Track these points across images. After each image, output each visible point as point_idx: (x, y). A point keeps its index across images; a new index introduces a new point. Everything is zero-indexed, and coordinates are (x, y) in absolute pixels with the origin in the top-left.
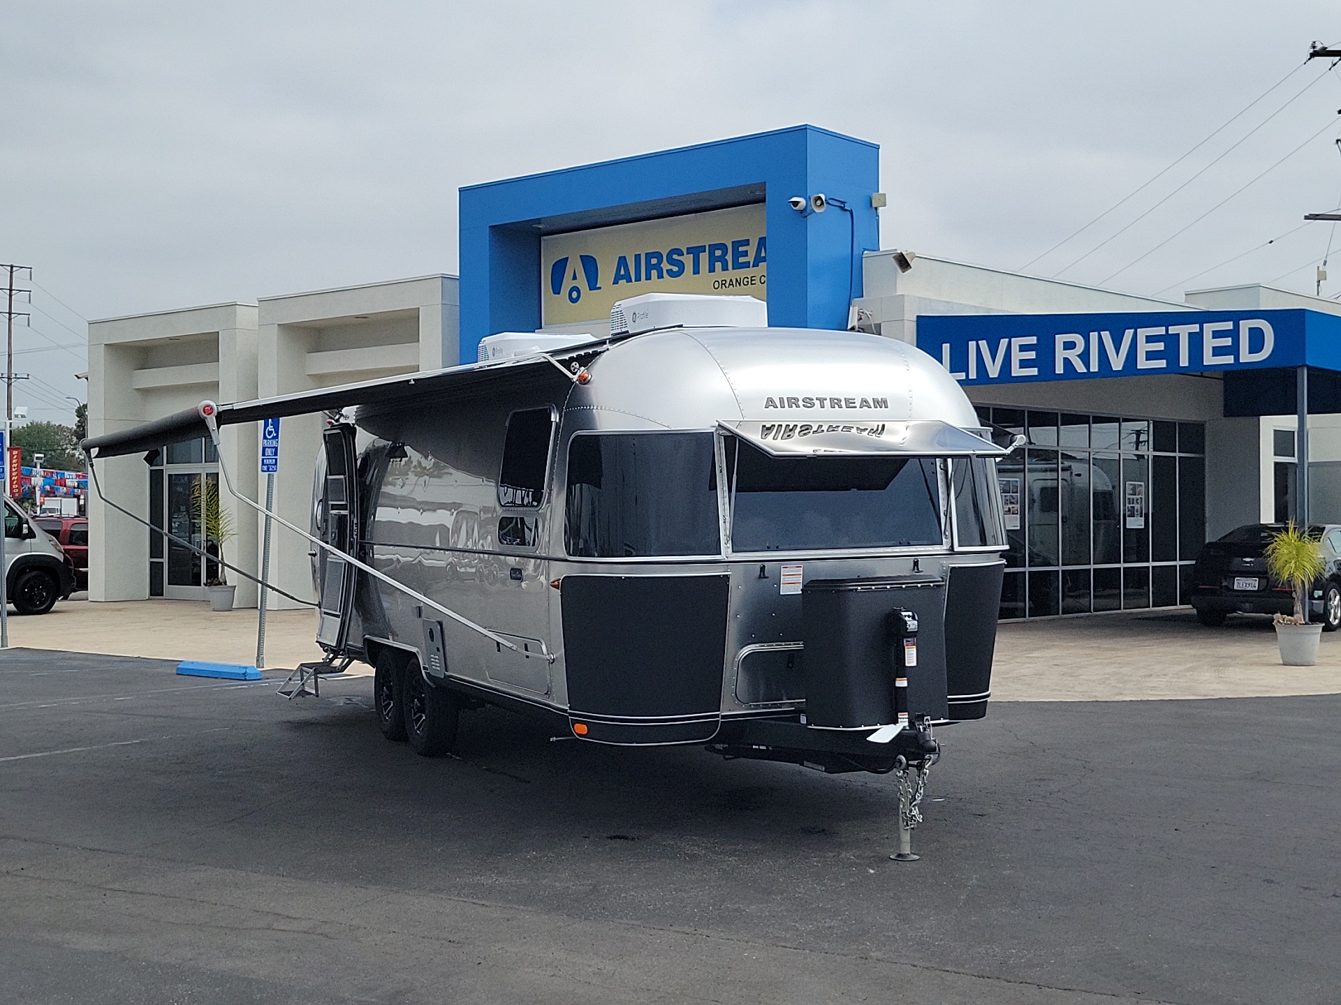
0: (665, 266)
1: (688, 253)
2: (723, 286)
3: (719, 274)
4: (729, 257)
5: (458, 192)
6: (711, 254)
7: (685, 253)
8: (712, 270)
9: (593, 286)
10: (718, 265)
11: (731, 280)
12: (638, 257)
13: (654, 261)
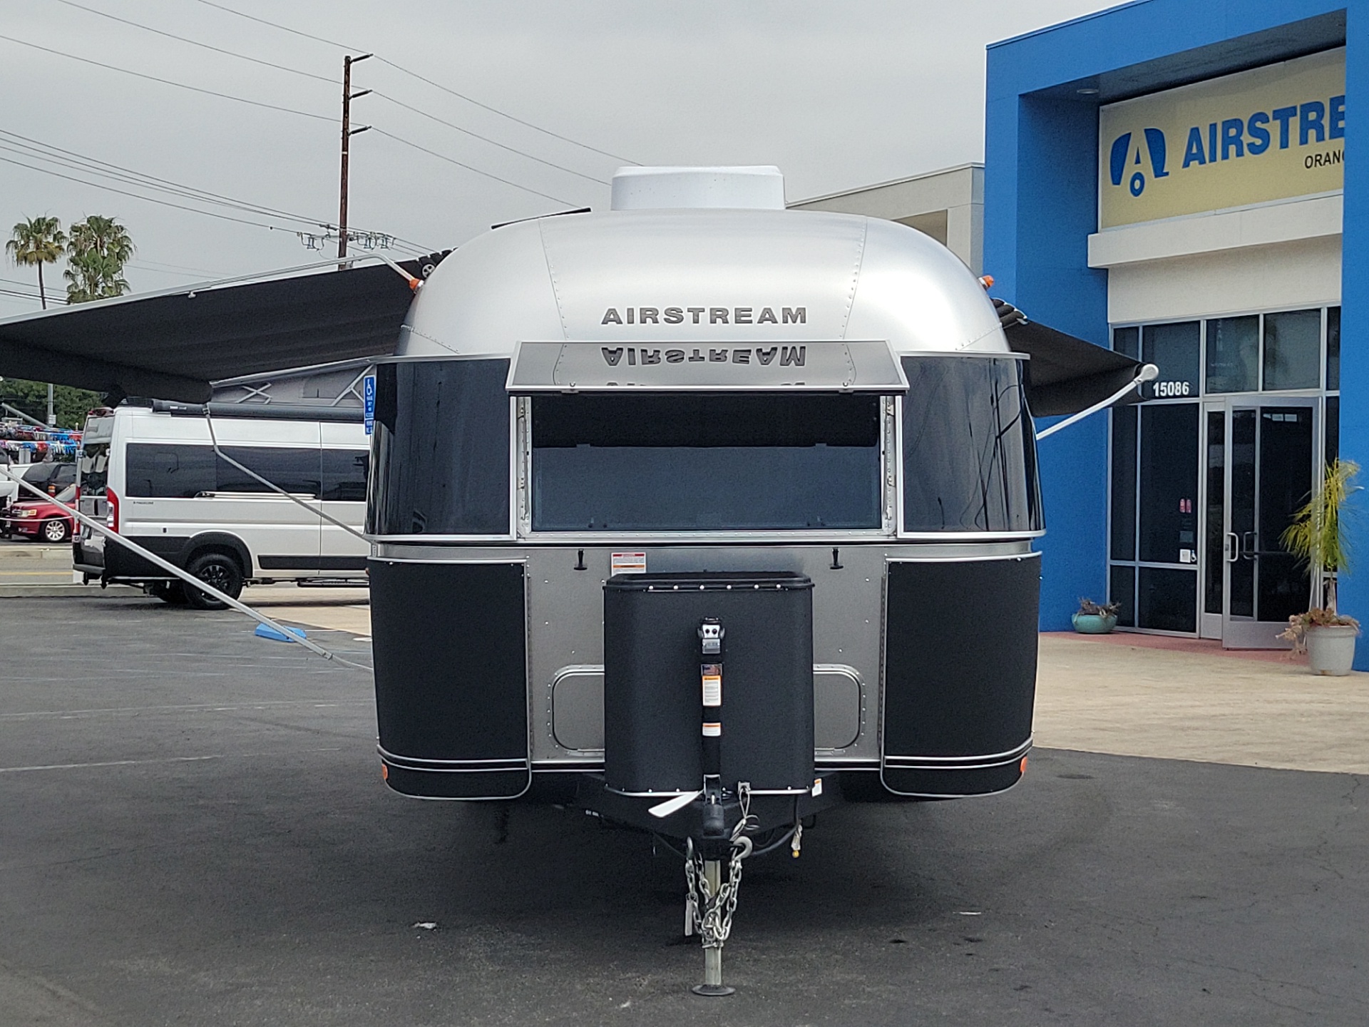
0: (1247, 138)
1: (1275, 118)
2: (1318, 162)
3: (1314, 147)
4: (1326, 122)
5: (986, 51)
6: (1304, 118)
7: (1271, 118)
8: (1304, 141)
9: (1159, 172)
10: (1312, 133)
11: (1328, 155)
12: (1213, 127)
13: (1233, 132)
